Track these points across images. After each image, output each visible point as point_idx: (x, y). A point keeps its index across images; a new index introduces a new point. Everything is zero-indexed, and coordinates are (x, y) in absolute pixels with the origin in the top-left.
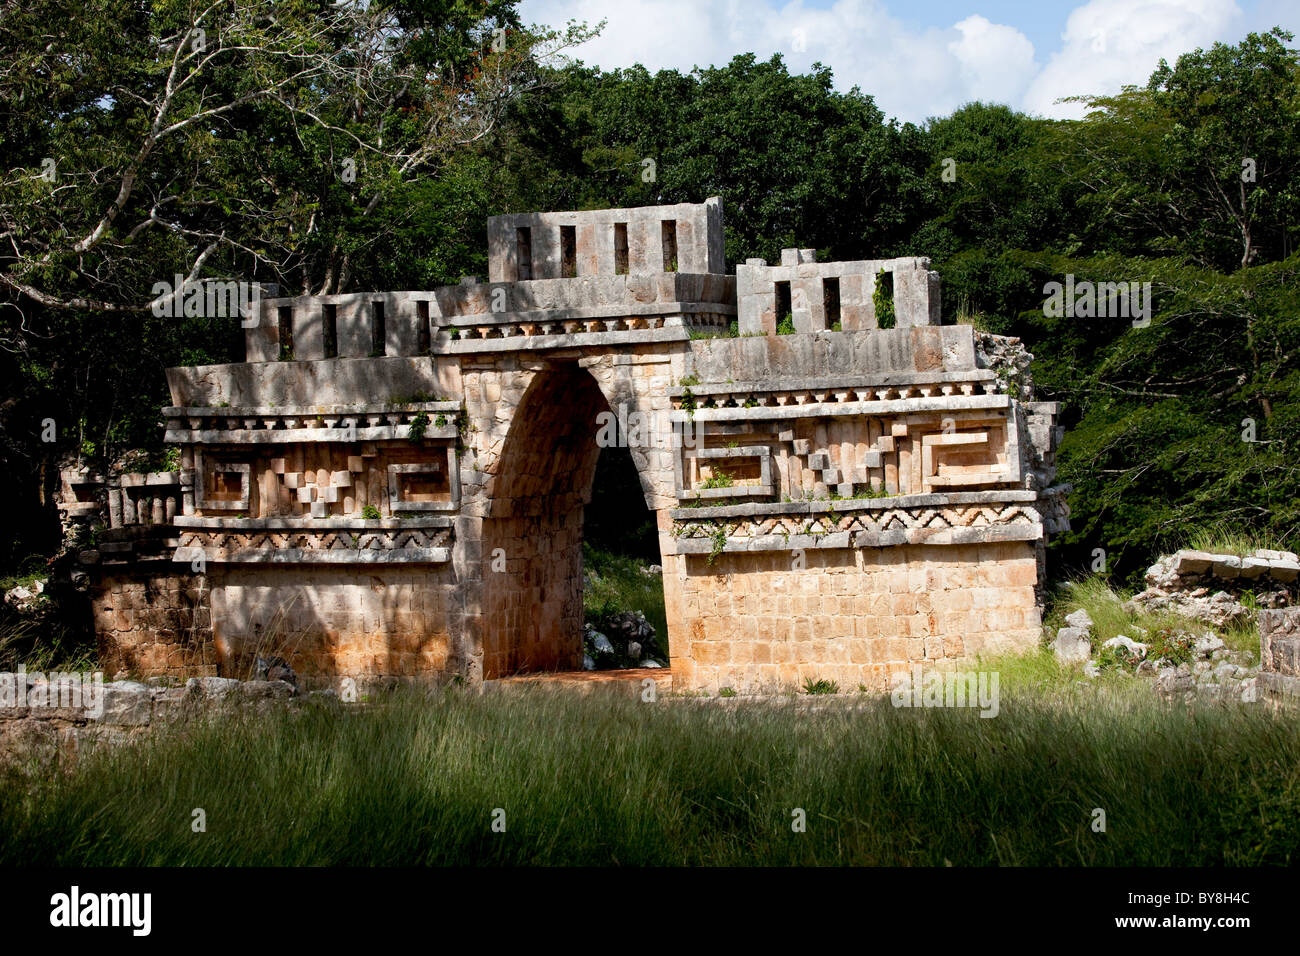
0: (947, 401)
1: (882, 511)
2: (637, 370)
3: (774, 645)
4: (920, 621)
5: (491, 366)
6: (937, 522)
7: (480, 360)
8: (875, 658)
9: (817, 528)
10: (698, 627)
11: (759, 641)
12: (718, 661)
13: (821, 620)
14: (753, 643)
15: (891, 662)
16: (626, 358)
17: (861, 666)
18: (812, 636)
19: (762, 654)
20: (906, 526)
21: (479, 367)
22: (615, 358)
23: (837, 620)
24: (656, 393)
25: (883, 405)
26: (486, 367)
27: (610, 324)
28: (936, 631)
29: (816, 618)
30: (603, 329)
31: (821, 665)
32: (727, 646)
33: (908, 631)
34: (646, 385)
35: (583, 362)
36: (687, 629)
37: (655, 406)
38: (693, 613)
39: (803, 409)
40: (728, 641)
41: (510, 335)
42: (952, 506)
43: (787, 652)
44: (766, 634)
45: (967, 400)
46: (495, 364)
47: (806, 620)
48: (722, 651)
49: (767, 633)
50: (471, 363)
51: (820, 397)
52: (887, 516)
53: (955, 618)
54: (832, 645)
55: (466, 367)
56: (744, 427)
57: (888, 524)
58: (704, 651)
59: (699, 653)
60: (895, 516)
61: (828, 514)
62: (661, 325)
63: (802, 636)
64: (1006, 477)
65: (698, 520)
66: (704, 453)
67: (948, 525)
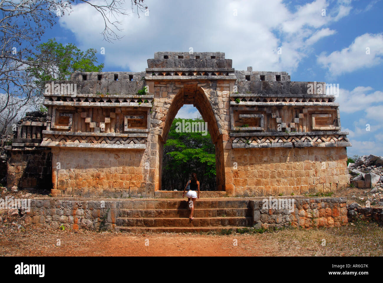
0: (320, 103)
1: (302, 136)
2: (218, 89)
3: (263, 180)
4: (312, 172)
5: (165, 86)
6: (319, 140)
7: (161, 83)
8: (297, 184)
9: (280, 141)
10: (236, 174)
11: (258, 179)
12: (243, 185)
13: (280, 171)
14: (256, 179)
15: (303, 185)
16: (214, 85)
17: (292, 187)
18: (276, 177)
19: (258, 183)
20: (310, 141)
21: (160, 85)
22: (211, 84)
23: (285, 171)
24: (224, 96)
25: (300, 104)
26: (163, 86)
27: (210, 74)
28: (317, 175)
29: (278, 171)
30: (208, 75)
31: (279, 187)
32: (246, 180)
33: (308, 175)
34: (221, 94)
35: (199, 85)
36: (232, 174)
37: (224, 100)
39: (275, 103)
40: (247, 178)
41: (173, 75)
42: (323, 136)
43: (268, 182)
45: (327, 103)
46: (166, 85)
47: (275, 172)
48: (245, 182)
49: (261, 176)
50: (158, 84)
51: (281, 100)
53: (323, 171)
54: (283, 180)
55: (156, 85)
56: (255, 109)
57: (304, 140)
58: (238, 182)
59: (237, 183)
60: (306, 138)
61: (283, 137)
62: (227, 75)
63: (273, 177)
64: (337, 128)
65: (240, 137)
66: (241, 116)
67: (323, 141)
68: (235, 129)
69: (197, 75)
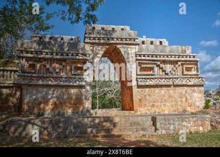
0: (188, 59)
1: (178, 78)
2: (129, 49)
3: (156, 104)
4: (184, 99)
6: (188, 81)
8: (175, 107)
9: (165, 81)
10: (140, 100)
12: (144, 107)
13: (165, 99)
14: (151, 104)
16: (127, 46)
18: (163, 102)
19: (153, 106)
20: (183, 81)
21: (94, 46)
22: (125, 46)
23: (169, 99)
24: (133, 54)
25: (177, 59)
28: (187, 101)
30: (122, 40)
31: (165, 108)
33: (182, 101)
34: (131, 52)
35: (118, 46)
36: (138, 101)
37: (132, 56)
38: (139, 97)
39: (162, 59)
41: (102, 40)
42: (190, 78)
43: (158, 105)
44: (154, 102)
45: (192, 59)
46: (97, 46)
47: (163, 99)
48: (145, 105)
51: (166, 56)
52: (179, 79)
53: (191, 99)
54: (167, 104)
55: (91, 46)
57: (179, 81)
59: (140, 106)
61: (167, 78)
62: (134, 41)
63: (161, 102)
64: (198, 73)
65: (142, 78)
66: (143, 66)
67: (190, 81)
68: (139, 73)
69: (117, 40)
